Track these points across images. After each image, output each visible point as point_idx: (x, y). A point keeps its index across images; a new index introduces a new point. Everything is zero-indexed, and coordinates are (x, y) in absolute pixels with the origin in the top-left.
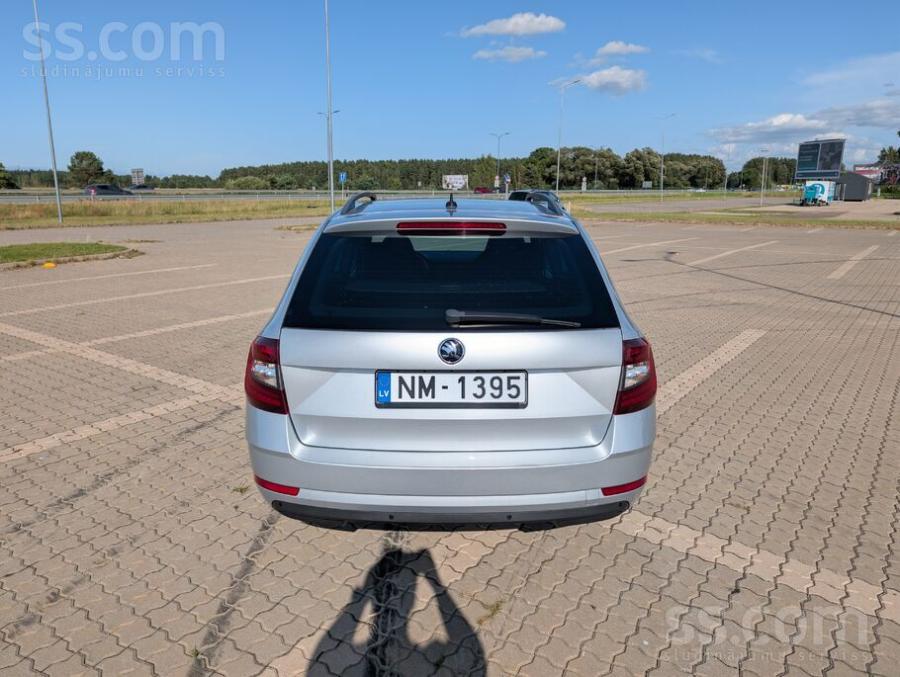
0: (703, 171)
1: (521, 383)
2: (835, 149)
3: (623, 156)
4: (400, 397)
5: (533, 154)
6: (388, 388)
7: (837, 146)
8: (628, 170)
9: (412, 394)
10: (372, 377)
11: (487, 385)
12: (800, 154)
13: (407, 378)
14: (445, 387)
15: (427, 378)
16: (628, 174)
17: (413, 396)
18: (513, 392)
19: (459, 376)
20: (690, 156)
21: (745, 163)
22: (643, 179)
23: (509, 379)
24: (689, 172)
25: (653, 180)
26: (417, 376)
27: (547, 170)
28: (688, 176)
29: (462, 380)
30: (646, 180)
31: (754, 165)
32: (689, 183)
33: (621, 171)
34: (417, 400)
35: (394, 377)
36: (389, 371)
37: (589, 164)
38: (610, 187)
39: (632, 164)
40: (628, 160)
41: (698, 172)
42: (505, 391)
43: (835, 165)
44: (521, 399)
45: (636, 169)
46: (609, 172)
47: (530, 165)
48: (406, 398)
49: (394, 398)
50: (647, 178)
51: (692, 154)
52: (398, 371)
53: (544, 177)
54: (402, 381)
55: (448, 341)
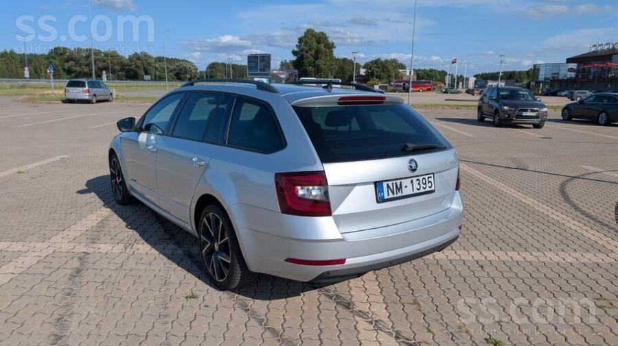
0: (184, 70)
1: (431, 180)
2: (266, 59)
3: (127, 57)
4: (388, 195)
5: (51, 52)
6: (383, 191)
7: (265, 58)
8: (131, 67)
9: (393, 193)
10: (373, 186)
11: (421, 183)
12: (249, 62)
13: (390, 183)
14: (406, 187)
15: (398, 182)
16: (132, 70)
17: (393, 194)
18: (430, 184)
19: (411, 179)
20: (172, 59)
21: (207, 65)
22: (144, 74)
23: (428, 178)
24: (175, 70)
25: (151, 75)
26: (394, 182)
27: (66, 64)
28: (174, 72)
29: (412, 182)
30: (146, 74)
31: (213, 66)
32: (175, 77)
33: (127, 68)
34: (395, 196)
35: (385, 184)
36: (382, 182)
37: (99, 61)
38: (119, 78)
39: (134, 63)
40: (131, 59)
41: (181, 70)
42: (428, 185)
43: (267, 69)
44: (433, 188)
45: (137, 66)
46: (117, 67)
47: (51, 60)
48: (391, 196)
49: (386, 197)
50: (147, 73)
51: (174, 58)
52: (386, 181)
53: (64, 70)
54: (388, 186)
55: (412, 160)
